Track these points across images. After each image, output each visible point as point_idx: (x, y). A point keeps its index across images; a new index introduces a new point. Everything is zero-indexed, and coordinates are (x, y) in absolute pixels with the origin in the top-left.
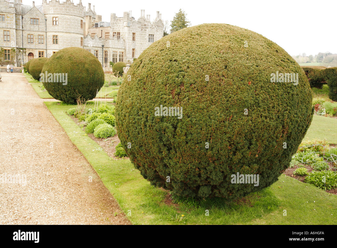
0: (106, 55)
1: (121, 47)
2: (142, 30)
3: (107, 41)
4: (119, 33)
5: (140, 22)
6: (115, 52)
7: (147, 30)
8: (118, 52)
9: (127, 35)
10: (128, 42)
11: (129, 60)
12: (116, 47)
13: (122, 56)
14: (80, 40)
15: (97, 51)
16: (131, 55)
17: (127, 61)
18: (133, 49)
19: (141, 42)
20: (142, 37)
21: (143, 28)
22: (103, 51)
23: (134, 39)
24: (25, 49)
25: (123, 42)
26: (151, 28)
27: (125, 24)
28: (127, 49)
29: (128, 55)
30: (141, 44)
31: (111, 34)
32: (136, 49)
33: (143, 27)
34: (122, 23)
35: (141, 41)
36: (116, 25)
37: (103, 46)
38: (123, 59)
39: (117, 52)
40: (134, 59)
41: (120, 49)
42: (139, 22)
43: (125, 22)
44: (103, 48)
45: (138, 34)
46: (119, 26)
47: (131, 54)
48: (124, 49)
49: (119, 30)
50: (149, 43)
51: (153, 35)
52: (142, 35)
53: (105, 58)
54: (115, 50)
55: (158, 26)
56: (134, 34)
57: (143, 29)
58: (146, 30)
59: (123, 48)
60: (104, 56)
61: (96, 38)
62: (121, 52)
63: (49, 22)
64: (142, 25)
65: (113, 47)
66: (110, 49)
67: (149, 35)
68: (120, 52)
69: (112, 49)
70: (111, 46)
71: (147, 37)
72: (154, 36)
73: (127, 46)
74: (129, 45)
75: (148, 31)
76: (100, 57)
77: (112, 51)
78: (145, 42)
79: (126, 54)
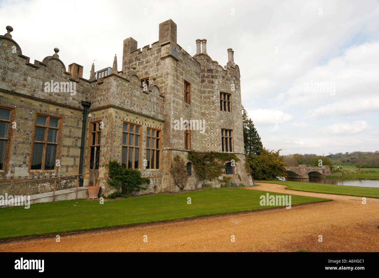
1: (153, 113)
2: (203, 81)
3: (101, 87)
6: (132, 125)
7: (216, 82)
8: (144, 128)
10: (174, 102)
11: (178, 157)
12: (136, 109)
16: (183, 141)
17: (173, 157)
19: (203, 111)
20: (205, 98)
21: (207, 77)
22: (84, 122)
23: (187, 98)
25: (158, 99)
26: (223, 77)
27: (165, 50)
28: (172, 121)
33: (206, 74)
34: (155, 52)
35: (201, 108)
36: (137, 62)
37: (86, 104)
38: (158, 152)
39: (138, 126)
40: (190, 153)
41: (148, 117)
44: (85, 113)
45: (195, 89)
46: (147, 62)
47: (181, 139)
48: (163, 122)
49: (146, 73)
50: (222, 112)
51: (229, 95)
52: (204, 92)
53: (93, 149)
54: (130, 118)
56: (187, 84)
57: (206, 80)
58: (213, 83)
59: (160, 117)
60: (88, 144)
62: (154, 130)
64: (203, 71)
65: (126, 107)
66: (112, 111)
67: (221, 93)
68: (149, 129)
69: (122, 114)
70: (116, 103)
71: (216, 98)
72: (232, 98)
73: (172, 114)
74: (177, 111)
75: (219, 85)
76: (69, 147)
77: (120, 123)
78: (213, 110)
79: (168, 140)
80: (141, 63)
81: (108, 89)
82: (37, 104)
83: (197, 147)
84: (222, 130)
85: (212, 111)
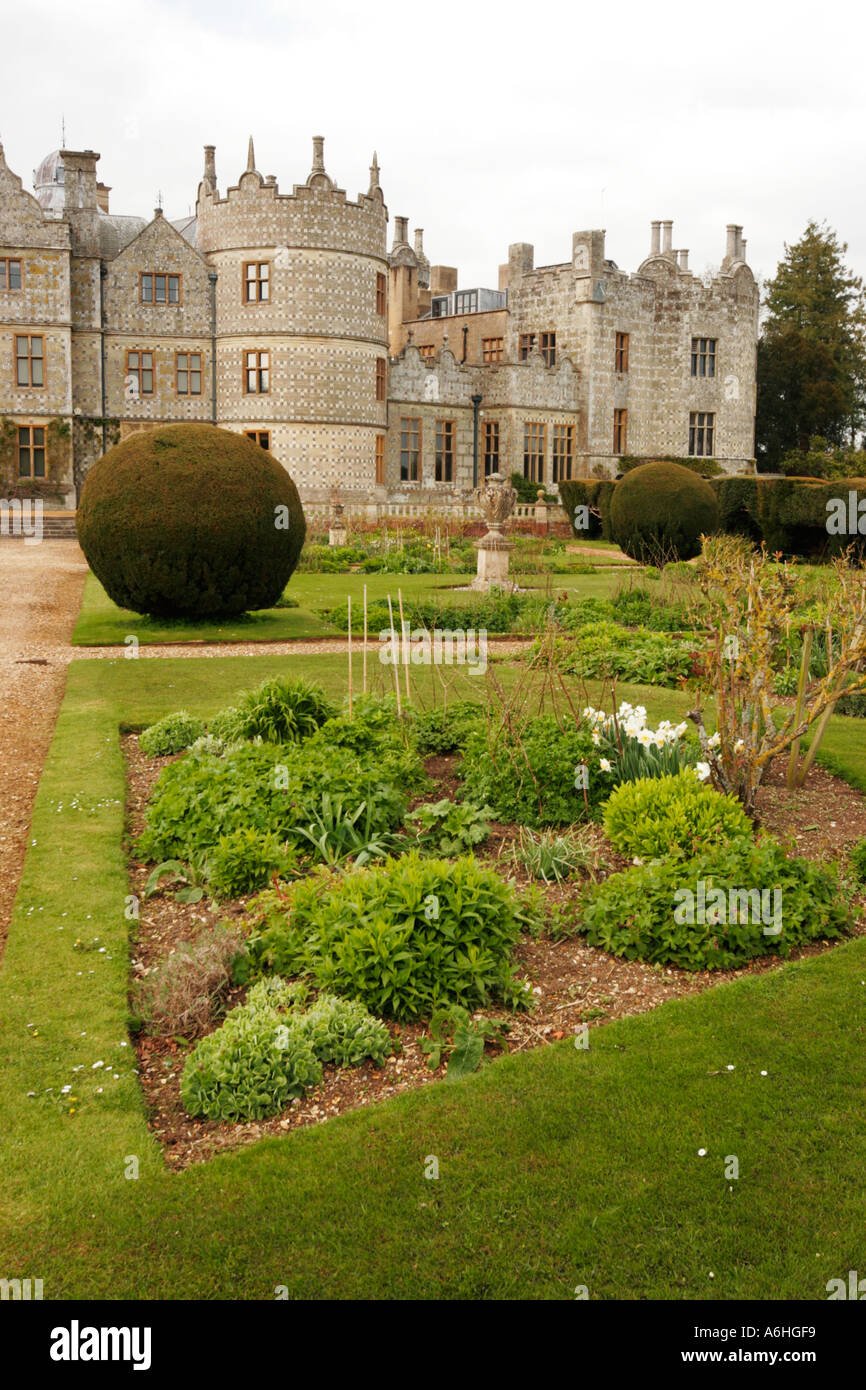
0: (493, 442)
1: (562, 402)
2: (658, 318)
3: (495, 377)
4: (549, 339)
5: (651, 283)
6: (535, 425)
7: (686, 318)
8: (550, 426)
9: (589, 346)
10: (595, 379)
11: (600, 466)
12: (539, 403)
13: (567, 441)
14: (372, 370)
15: (449, 427)
16: (610, 441)
17: (591, 467)
18: (620, 413)
19: (655, 378)
20: (661, 352)
21: (667, 309)
22: (476, 422)
23: (621, 362)
24: (116, 422)
25: (569, 378)
26: (702, 305)
27: (582, 289)
28: (591, 410)
29: (593, 442)
30: (656, 385)
31: (511, 342)
32: (632, 409)
33: (665, 303)
34: (567, 288)
35: (652, 373)
36: (536, 298)
37: (477, 399)
38: (569, 459)
39: (542, 426)
40: (623, 459)
41: (555, 410)
42: (644, 280)
43: (579, 284)
44: (476, 411)
45: (639, 340)
46: (553, 303)
47: (607, 437)
48: (578, 412)
49: (551, 322)
50: (693, 379)
51: (714, 342)
52: (659, 340)
53: (487, 457)
54: (533, 417)
55: (735, 297)
56: (622, 337)
57: (666, 315)
58: (678, 319)
59: (573, 406)
60: (482, 450)
61: (448, 361)
62: (563, 427)
63: (229, 288)
64: (660, 296)
65: (527, 404)
66: (512, 412)
67: (695, 340)
68: (556, 427)
69: (523, 412)
70: (516, 400)
71: (683, 353)
72: (720, 345)
73: (592, 398)
74: (600, 392)
75: (690, 324)
76: (463, 455)
77: (521, 424)
78: (676, 375)
79: (584, 441)
80: (542, 302)
81: (506, 383)
82: (435, 409)
83: (636, 447)
84: (692, 415)
85: (673, 379)
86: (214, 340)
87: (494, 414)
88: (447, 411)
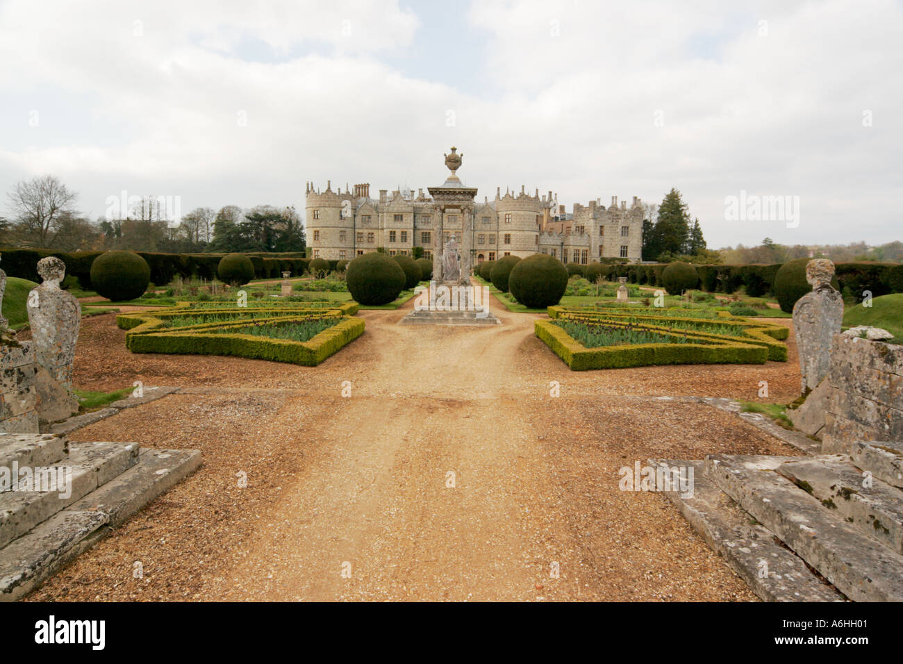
0: (566, 254)
1: (585, 244)
2: (613, 221)
3: (567, 238)
4: (583, 227)
5: (611, 213)
6: (577, 250)
7: (620, 221)
8: (581, 250)
9: (592, 230)
10: (594, 238)
11: (595, 260)
12: (578, 244)
13: (585, 254)
14: (535, 238)
15: (555, 250)
16: (598, 253)
17: (592, 261)
18: (601, 246)
20: (613, 230)
21: (615, 219)
22: (562, 249)
23: (601, 233)
24: (476, 250)
25: (587, 238)
26: (625, 218)
27: (591, 215)
28: (592, 246)
29: (593, 254)
30: (612, 239)
31: (573, 228)
32: (605, 245)
34: (587, 214)
35: (610, 236)
36: (580, 217)
37: (562, 243)
38: (586, 258)
39: (579, 250)
40: (602, 258)
41: (583, 246)
42: (609, 212)
44: (562, 246)
45: (607, 228)
46: (584, 219)
49: (583, 223)
50: (622, 237)
51: (628, 227)
52: (613, 227)
53: (565, 258)
54: (576, 248)
55: (634, 215)
56: (602, 227)
57: (615, 221)
58: (618, 222)
59: (588, 245)
60: (563, 256)
61: (555, 234)
62: (585, 250)
63: (502, 220)
64: (614, 216)
65: (575, 245)
66: (571, 247)
67: (622, 227)
68: (583, 250)
69: (574, 247)
70: (572, 244)
71: (619, 230)
72: (630, 228)
73: (592, 243)
74: (595, 240)
75: (621, 223)
77: (573, 250)
78: (617, 236)
79: (590, 253)
80: (581, 219)
81: (570, 239)
83: (606, 255)
84: (622, 247)
86: (498, 232)
87: (567, 247)
88: (554, 247)
